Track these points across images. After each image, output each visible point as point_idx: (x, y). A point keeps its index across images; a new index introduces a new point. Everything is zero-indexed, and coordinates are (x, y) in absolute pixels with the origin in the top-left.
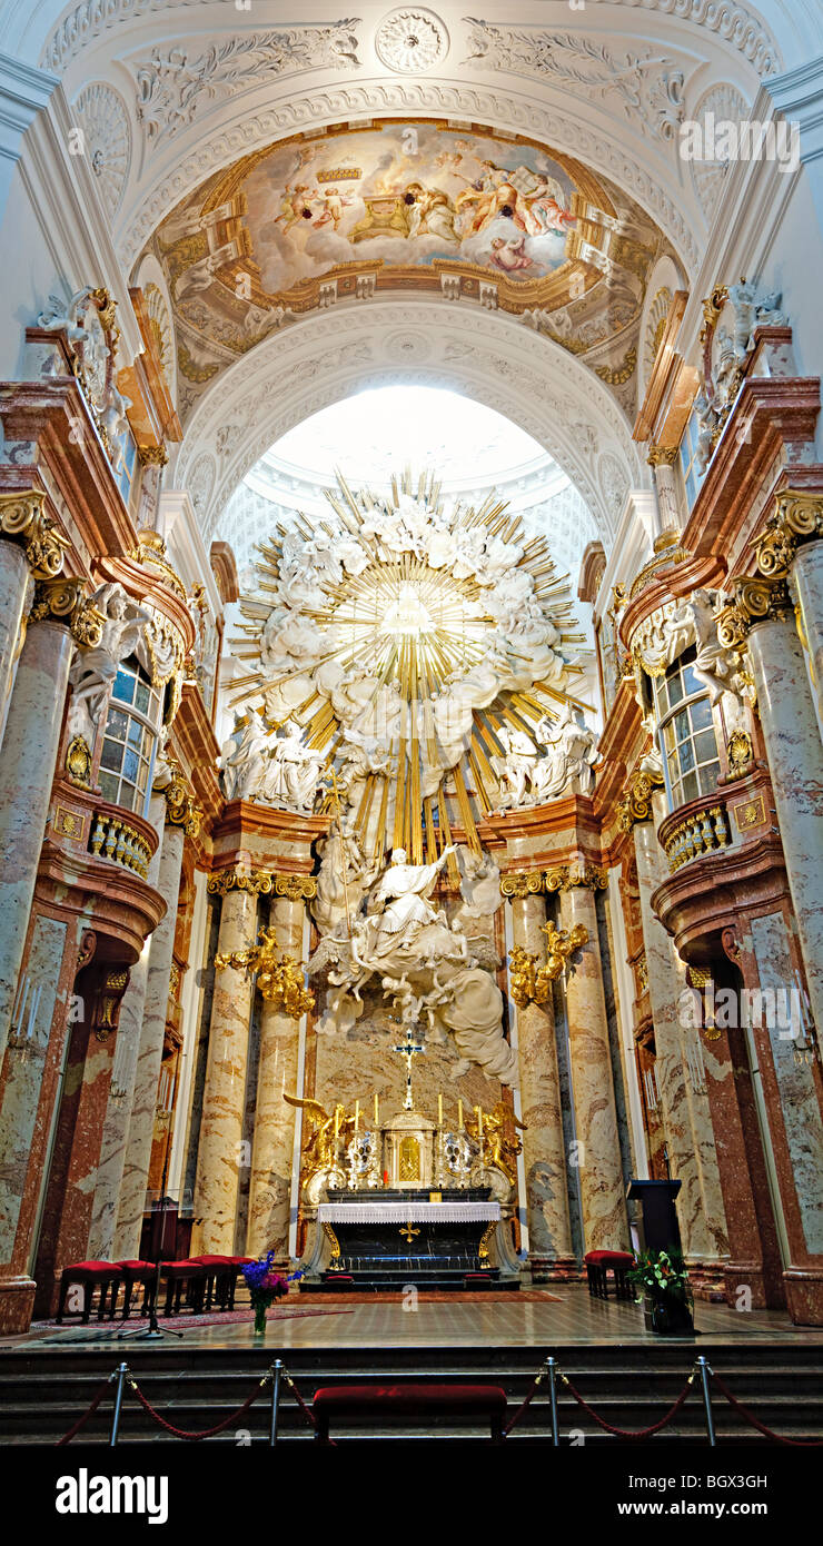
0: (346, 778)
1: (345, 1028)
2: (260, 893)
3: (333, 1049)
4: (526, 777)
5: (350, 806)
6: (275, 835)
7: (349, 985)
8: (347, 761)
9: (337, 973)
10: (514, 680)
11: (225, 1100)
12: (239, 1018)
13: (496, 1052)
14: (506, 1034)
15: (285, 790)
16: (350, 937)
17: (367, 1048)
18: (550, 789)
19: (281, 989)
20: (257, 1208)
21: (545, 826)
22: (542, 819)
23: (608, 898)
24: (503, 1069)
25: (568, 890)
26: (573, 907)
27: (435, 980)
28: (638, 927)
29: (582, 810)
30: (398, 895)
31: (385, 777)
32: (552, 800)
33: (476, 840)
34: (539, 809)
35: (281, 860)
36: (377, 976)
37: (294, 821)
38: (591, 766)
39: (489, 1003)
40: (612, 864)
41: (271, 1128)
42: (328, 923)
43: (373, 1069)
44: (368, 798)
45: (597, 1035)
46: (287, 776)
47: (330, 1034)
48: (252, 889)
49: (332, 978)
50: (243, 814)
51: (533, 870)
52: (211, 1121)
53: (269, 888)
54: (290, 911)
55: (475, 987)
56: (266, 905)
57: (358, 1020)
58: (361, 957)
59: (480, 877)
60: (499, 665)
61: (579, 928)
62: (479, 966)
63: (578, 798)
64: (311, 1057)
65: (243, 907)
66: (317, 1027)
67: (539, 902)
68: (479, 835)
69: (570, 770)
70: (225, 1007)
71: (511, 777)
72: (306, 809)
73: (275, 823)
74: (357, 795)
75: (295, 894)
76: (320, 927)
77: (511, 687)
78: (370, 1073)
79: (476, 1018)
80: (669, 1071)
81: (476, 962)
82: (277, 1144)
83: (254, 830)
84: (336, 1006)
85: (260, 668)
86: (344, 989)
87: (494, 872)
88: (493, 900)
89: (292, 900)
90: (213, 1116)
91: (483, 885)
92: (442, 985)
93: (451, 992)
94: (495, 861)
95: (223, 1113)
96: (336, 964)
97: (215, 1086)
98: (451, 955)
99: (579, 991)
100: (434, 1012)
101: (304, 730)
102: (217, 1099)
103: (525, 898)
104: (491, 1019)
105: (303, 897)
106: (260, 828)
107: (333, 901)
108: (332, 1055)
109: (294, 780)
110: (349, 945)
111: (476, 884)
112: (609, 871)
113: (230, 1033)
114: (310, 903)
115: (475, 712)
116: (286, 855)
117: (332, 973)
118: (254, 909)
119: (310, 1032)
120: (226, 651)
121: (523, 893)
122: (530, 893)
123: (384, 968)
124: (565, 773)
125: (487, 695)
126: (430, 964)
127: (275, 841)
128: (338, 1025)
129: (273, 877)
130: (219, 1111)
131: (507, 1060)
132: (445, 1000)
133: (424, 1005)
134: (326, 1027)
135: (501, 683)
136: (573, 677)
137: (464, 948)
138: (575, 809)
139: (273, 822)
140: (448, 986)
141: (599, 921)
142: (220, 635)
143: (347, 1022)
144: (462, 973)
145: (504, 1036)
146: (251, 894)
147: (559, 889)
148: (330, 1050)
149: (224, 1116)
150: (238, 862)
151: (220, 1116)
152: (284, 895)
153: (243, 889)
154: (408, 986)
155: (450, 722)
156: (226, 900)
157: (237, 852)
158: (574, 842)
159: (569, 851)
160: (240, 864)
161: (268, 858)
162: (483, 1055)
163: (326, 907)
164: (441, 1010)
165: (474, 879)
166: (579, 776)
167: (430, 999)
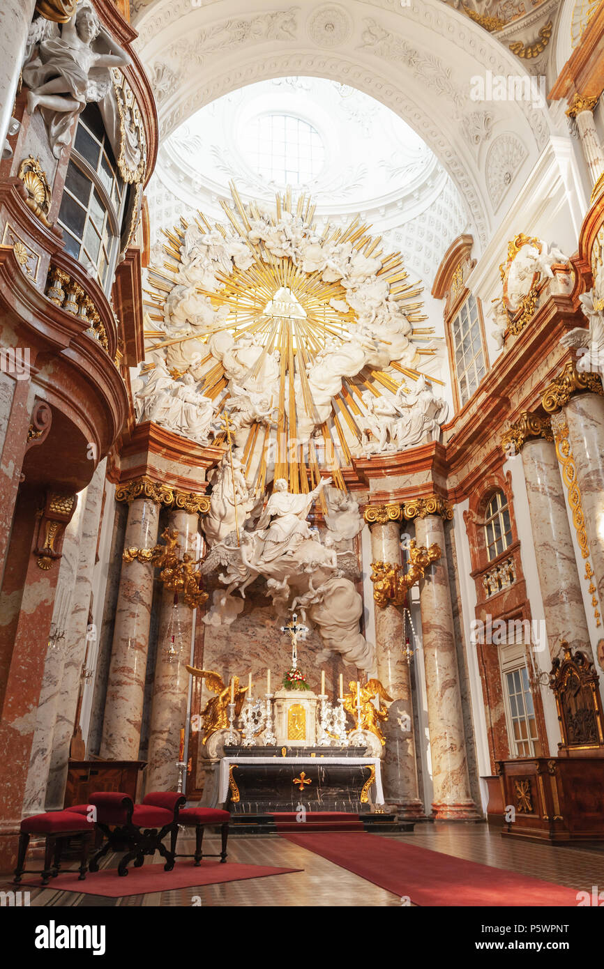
0: (234, 422)
1: (229, 621)
2: (163, 503)
3: (219, 637)
4: (387, 431)
6: (176, 458)
7: (237, 584)
8: (235, 410)
9: (227, 575)
10: (377, 357)
11: (131, 671)
12: (142, 601)
13: (354, 645)
14: (362, 630)
15: (185, 423)
16: (239, 545)
17: (246, 638)
18: (409, 440)
19: (182, 582)
20: (156, 762)
21: (404, 468)
22: (403, 462)
23: (453, 527)
24: (360, 657)
25: (423, 518)
26: (427, 532)
27: (310, 584)
28: (483, 547)
29: (439, 455)
30: (282, 514)
31: (266, 426)
32: (410, 447)
33: (341, 480)
34: (401, 455)
35: (181, 480)
36: (261, 579)
37: (193, 448)
38: (440, 425)
39: (352, 605)
40: (458, 500)
41: (169, 696)
42: (217, 537)
43: (251, 654)
44: (252, 439)
45: (447, 630)
46: (187, 413)
47: (216, 625)
48: (157, 498)
49: (221, 577)
50: (151, 434)
51: (392, 503)
52: (118, 688)
53: (171, 498)
54: (187, 523)
55: (341, 592)
56: (167, 514)
57: (240, 616)
59: (343, 510)
60: (366, 344)
61: (435, 547)
62: (344, 576)
64: (200, 643)
65: (148, 515)
66: (205, 619)
67: (394, 528)
68: (344, 476)
69: (426, 426)
70: (131, 593)
71: (375, 431)
73: (177, 447)
74: (243, 436)
75: (192, 508)
76: (209, 540)
77: (374, 363)
78: (248, 657)
79: (340, 617)
81: (342, 572)
82: (174, 709)
83: (159, 451)
84: (223, 602)
85: (164, 328)
86: (231, 589)
87: (354, 506)
88: (353, 527)
89: (190, 512)
90: (120, 683)
91: (344, 516)
92: (315, 589)
93: (321, 595)
95: (129, 681)
96: (225, 567)
97: (121, 658)
98: (325, 565)
99: (430, 597)
100: (306, 610)
101: (199, 383)
102: (123, 669)
103: (385, 524)
104: (354, 617)
105: (198, 512)
106: (164, 450)
107: (222, 518)
108: (217, 642)
109: (193, 416)
110: (239, 552)
111: (338, 515)
112: (454, 506)
113: (133, 615)
114: (203, 517)
115: (344, 379)
116: (185, 476)
117: (222, 575)
118: (156, 516)
119: (200, 623)
121: (384, 520)
122: (390, 520)
123: (270, 570)
124: (422, 428)
125: (355, 366)
126: (309, 570)
127: (175, 464)
128: (223, 618)
129: (175, 492)
130: (125, 679)
131: (363, 650)
132: (317, 600)
133: (298, 604)
134: (214, 620)
135: (367, 358)
136: (425, 358)
137: (335, 560)
138: (433, 453)
139: (176, 447)
140: (322, 588)
143: (230, 616)
144: (331, 580)
145: (361, 633)
146: (155, 503)
147: (416, 517)
148: (215, 638)
149: (130, 684)
150: (145, 475)
151: (125, 683)
152: (183, 508)
153: (149, 498)
154: (288, 588)
155: (322, 386)
156: (132, 507)
157: (144, 467)
158: (430, 480)
159: (425, 487)
160: (147, 476)
161: (169, 476)
162: (344, 646)
163: (215, 522)
164: (310, 609)
165: (337, 511)
166: (431, 432)
167: (303, 600)
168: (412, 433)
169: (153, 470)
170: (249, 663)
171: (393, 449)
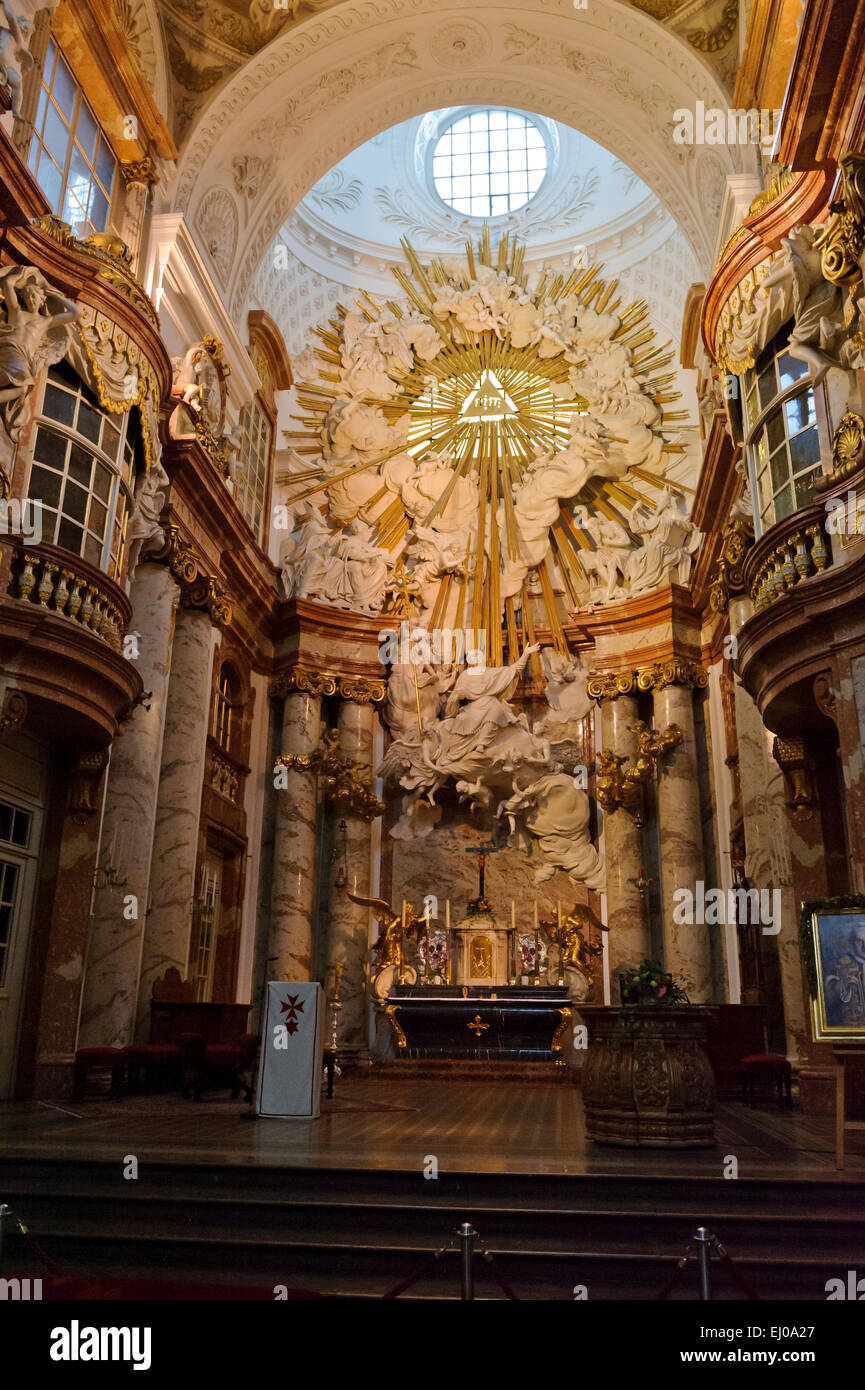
0: (417, 578)
1: (423, 833)
2: (323, 695)
3: (411, 854)
4: (618, 570)
5: (423, 608)
6: (338, 636)
7: (422, 790)
8: (420, 561)
9: (411, 778)
10: (606, 464)
11: (292, 899)
12: (301, 817)
13: (583, 857)
14: (593, 840)
15: (349, 589)
16: (422, 740)
17: (445, 854)
18: (643, 582)
19: (346, 792)
21: (638, 621)
22: (635, 614)
23: (707, 697)
24: (589, 874)
25: (661, 689)
26: (668, 707)
27: (514, 785)
29: (679, 601)
30: (473, 697)
31: (462, 577)
32: (646, 591)
33: (562, 640)
34: (631, 603)
35: (346, 663)
36: (452, 779)
37: (359, 621)
38: (693, 555)
39: (574, 809)
40: (712, 660)
41: (342, 927)
42: (401, 729)
43: (451, 873)
44: (443, 598)
45: (691, 838)
46: (350, 575)
47: (407, 839)
48: (314, 691)
49: (405, 783)
50: (300, 612)
51: (624, 669)
52: (278, 918)
53: (333, 690)
54: (359, 716)
55: (558, 792)
56: (332, 710)
57: (436, 826)
58: (434, 762)
59: (568, 681)
60: (589, 448)
61: (673, 727)
62: (562, 771)
63: (675, 588)
64: (387, 861)
65: (307, 711)
66: (394, 832)
67: (628, 703)
68: (566, 635)
69: (667, 559)
70: (289, 808)
71: (601, 571)
72: (372, 609)
73: (338, 623)
74: (431, 594)
75: (361, 697)
76: (393, 733)
77: (602, 473)
78: (448, 877)
79: (561, 824)
80: (758, 867)
81: (560, 766)
82: (347, 941)
83: (313, 631)
84: (410, 811)
85: (321, 462)
86: (417, 795)
87: (581, 675)
88: (581, 703)
89: (359, 703)
90: (281, 914)
91: (571, 689)
92: (522, 790)
93: (532, 797)
94: (585, 664)
95: (291, 910)
96: (407, 769)
97: (281, 885)
98: (531, 759)
99: (673, 795)
100: (516, 817)
101: (373, 529)
102: (284, 897)
103: (615, 698)
104: (577, 823)
105: (371, 701)
106: (321, 629)
107: (405, 705)
108: (409, 860)
109: (358, 578)
110: (421, 749)
112: (710, 669)
113: (293, 835)
114: (381, 707)
115: (561, 502)
116: (352, 657)
117: (404, 778)
118: (317, 713)
119: (386, 838)
120: (281, 443)
121: (613, 694)
122: (620, 694)
123: (457, 771)
124: (661, 563)
125: (574, 482)
126: (508, 768)
127: (338, 643)
128: (415, 830)
129: (338, 680)
130: (286, 909)
131: (594, 865)
132: (526, 804)
134: (403, 832)
135: (591, 467)
136: (674, 458)
137: (546, 751)
138: (670, 600)
139: (335, 622)
140: (530, 790)
141: (696, 723)
142: (273, 425)
143: (424, 828)
144: (544, 778)
145: (592, 842)
146: (313, 697)
147: (652, 688)
148: (406, 855)
149: (292, 914)
150: (298, 663)
151: (286, 913)
152: (351, 699)
153: (304, 691)
154: (485, 790)
155: (532, 515)
156: (287, 703)
157: (295, 654)
158: (670, 637)
159: (663, 646)
160: (300, 666)
161: (330, 661)
162: (569, 860)
163: (398, 712)
164: (522, 815)
165: (561, 683)
166: (677, 566)
167: (510, 804)
168: (649, 571)
169: (307, 655)
170: (449, 884)
171: (622, 595)
